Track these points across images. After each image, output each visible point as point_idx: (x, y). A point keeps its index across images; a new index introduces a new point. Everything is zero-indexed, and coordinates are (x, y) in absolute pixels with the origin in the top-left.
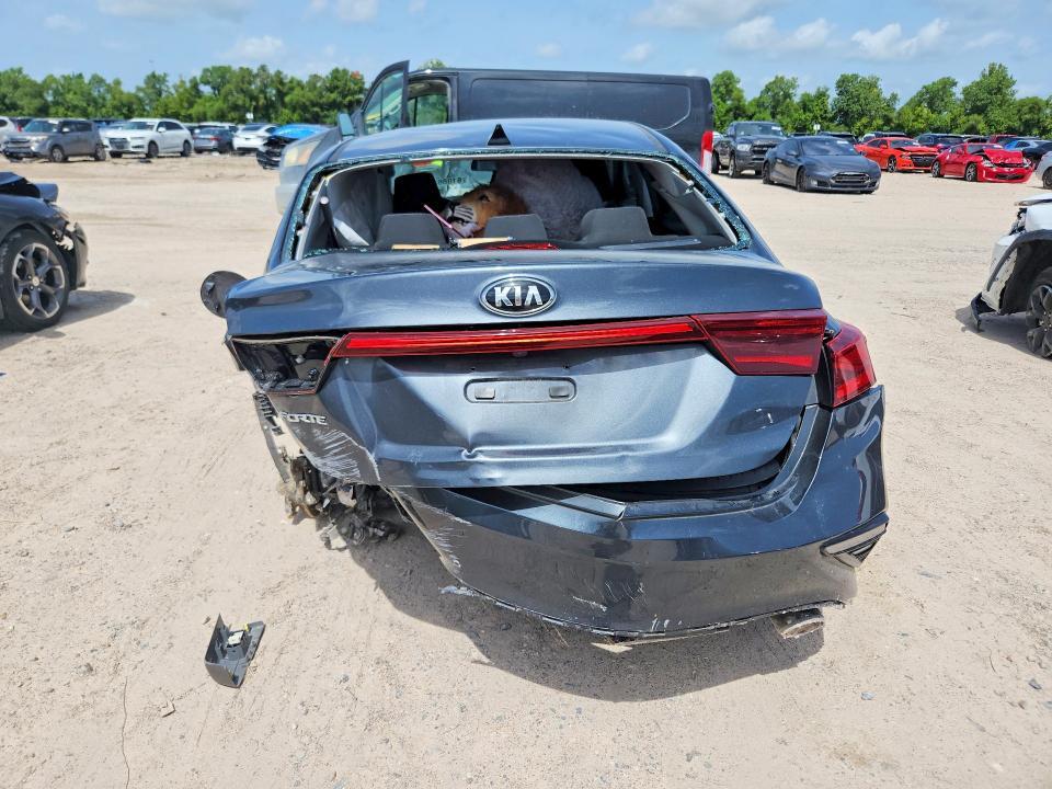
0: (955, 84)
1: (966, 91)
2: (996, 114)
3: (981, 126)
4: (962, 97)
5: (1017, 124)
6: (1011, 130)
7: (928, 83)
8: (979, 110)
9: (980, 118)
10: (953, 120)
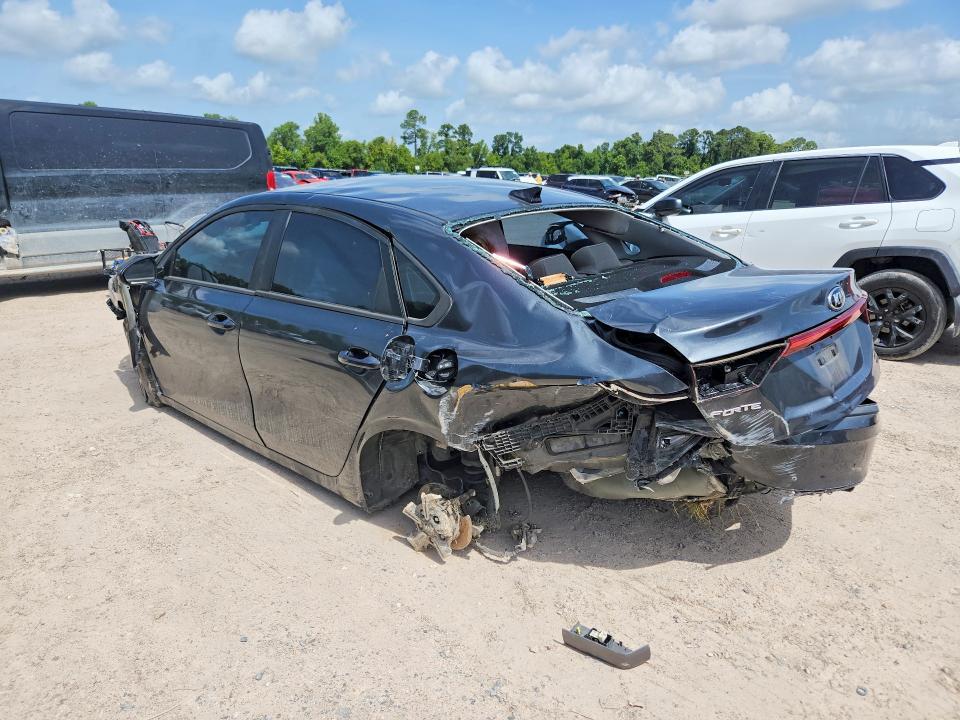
0: (297, 128)
1: (307, 134)
2: (333, 153)
3: (325, 162)
4: (305, 138)
5: (349, 161)
6: (346, 166)
7: (278, 126)
8: (320, 149)
9: (323, 155)
10: (304, 156)
